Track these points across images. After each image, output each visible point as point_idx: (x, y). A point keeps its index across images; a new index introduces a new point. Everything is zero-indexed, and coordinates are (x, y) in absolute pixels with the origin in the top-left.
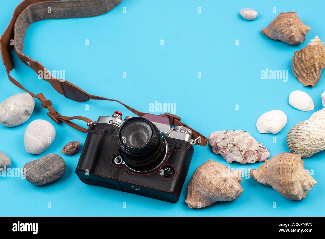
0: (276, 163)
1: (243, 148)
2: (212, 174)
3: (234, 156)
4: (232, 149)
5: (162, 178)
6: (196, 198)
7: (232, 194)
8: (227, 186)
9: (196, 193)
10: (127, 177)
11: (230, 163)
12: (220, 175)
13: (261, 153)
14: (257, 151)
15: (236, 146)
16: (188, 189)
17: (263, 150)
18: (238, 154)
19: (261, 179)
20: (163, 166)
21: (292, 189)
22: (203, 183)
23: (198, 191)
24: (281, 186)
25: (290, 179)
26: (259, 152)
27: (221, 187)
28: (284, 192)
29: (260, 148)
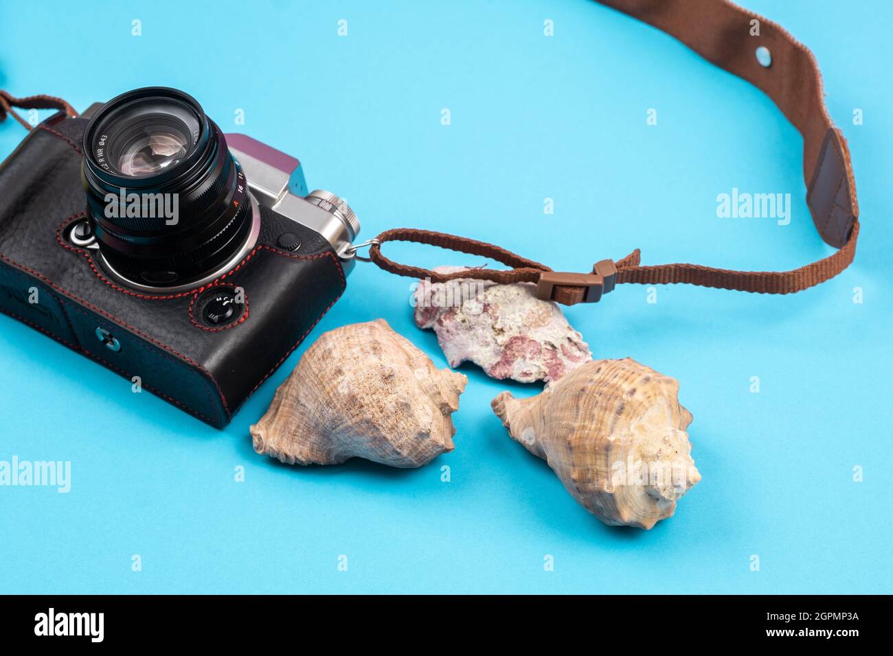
0: (581, 376)
1: (509, 323)
2: (356, 350)
3: (473, 342)
4: (472, 319)
5: (191, 318)
6: (286, 423)
7: (401, 435)
8: (390, 398)
9: (291, 406)
10: (87, 289)
11: (452, 364)
12: (380, 359)
13: (566, 361)
14: (553, 346)
15: (490, 311)
16: (277, 394)
17: (578, 354)
18: (486, 337)
19: (525, 427)
20: (213, 284)
21: (603, 469)
22: (317, 372)
23: (297, 399)
24: (570, 448)
25: (603, 433)
26: (560, 355)
27: (365, 396)
28: (575, 476)
29: (567, 344)
